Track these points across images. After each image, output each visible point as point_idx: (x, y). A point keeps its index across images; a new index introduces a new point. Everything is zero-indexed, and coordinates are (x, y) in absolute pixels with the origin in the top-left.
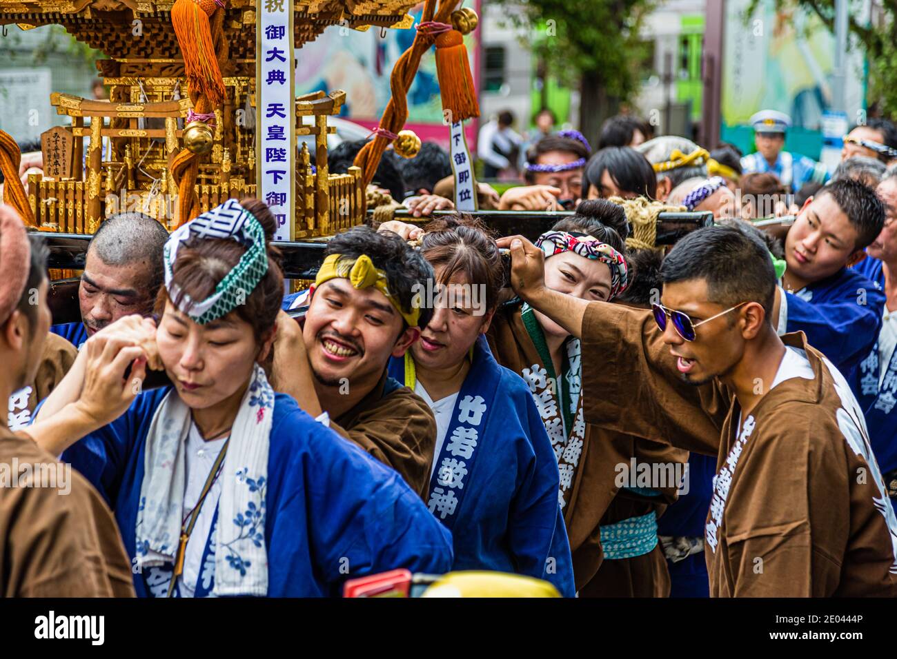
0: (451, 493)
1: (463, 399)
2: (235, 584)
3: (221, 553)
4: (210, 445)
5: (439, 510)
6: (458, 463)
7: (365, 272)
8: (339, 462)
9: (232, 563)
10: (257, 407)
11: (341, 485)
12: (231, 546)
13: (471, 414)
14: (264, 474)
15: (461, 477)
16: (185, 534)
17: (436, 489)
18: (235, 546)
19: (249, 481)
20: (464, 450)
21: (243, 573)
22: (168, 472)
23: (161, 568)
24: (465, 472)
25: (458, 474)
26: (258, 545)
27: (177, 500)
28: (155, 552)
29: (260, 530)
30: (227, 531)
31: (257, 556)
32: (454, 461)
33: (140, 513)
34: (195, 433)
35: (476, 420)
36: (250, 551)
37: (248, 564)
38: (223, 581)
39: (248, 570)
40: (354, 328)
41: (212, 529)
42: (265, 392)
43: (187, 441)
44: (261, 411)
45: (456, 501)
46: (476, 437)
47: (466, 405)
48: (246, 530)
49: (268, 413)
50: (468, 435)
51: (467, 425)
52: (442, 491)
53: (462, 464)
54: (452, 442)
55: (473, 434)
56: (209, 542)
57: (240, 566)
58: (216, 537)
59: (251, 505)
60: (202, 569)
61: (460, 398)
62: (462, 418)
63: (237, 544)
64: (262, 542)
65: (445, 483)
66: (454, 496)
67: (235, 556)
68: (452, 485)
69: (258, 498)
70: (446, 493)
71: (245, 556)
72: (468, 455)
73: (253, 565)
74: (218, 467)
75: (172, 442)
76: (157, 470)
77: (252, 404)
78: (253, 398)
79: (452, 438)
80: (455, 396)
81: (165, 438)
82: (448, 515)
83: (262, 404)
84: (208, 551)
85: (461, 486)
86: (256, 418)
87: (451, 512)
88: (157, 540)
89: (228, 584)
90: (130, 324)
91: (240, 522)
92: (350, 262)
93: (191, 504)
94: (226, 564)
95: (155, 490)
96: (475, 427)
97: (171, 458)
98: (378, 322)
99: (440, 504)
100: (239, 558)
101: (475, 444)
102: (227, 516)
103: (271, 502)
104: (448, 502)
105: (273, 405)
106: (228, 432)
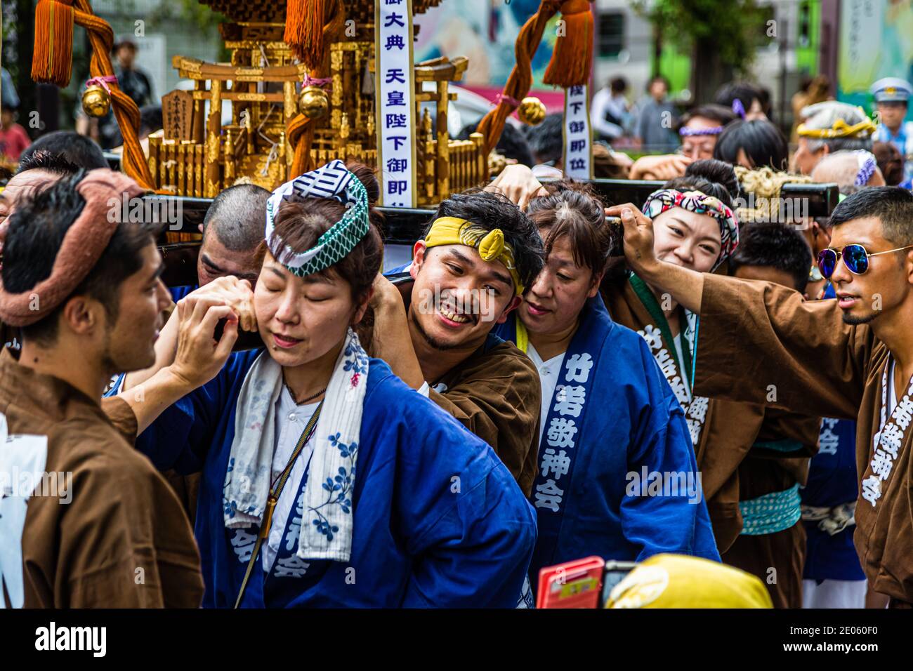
0: (563, 453)
1: (570, 358)
2: (321, 549)
3: (308, 517)
4: (302, 408)
5: (552, 470)
6: (567, 422)
8: (433, 434)
9: (319, 528)
10: (352, 372)
11: (435, 455)
12: (319, 510)
13: (578, 372)
14: (356, 440)
15: (571, 435)
16: (273, 497)
17: (547, 451)
18: (323, 511)
19: (341, 446)
20: (572, 409)
21: (330, 539)
22: (257, 433)
23: (247, 530)
24: (575, 430)
25: (568, 433)
26: (346, 511)
27: (266, 462)
28: (241, 513)
29: (348, 496)
30: (315, 495)
31: (343, 521)
32: (564, 420)
33: (228, 474)
34: (286, 396)
36: (339, 516)
37: (336, 529)
38: (309, 545)
39: (335, 536)
42: (359, 357)
43: (278, 403)
44: (355, 376)
45: (568, 461)
46: (584, 394)
47: (573, 364)
48: (335, 495)
49: (363, 379)
51: (574, 384)
52: (553, 451)
53: (571, 422)
54: (559, 402)
55: (581, 391)
56: (295, 504)
57: (328, 531)
58: (304, 500)
59: (342, 470)
60: (287, 530)
61: (567, 357)
62: (569, 377)
63: (325, 508)
64: (350, 508)
65: (555, 444)
66: (566, 456)
67: (323, 521)
68: (563, 445)
69: (348, 463)
70: (557, 453)
71: (332, 521)
72: (576, 413)
73: (341, 530)
74: (310, 431)
75: (263, 404)
76: (246, 431)
77: (346, 369)
78: (348, 362)
80: (562, 356)
81: (256, 399)
82: (562, 474)
83: (356, 369)
84: (294, 513)
85: (572, 445)
86: (350, 383)
87: (565, 472)
88: (244, 501)
89: (313, 548)
90: (224, 285)
91: (329, 487)
92: (477, 231)
93: (280, 467)
94: (313, 528)
95: (245, 452)
96: (583, 384)
97: (261, 419)
98: (498, 293)
99: (552, 465)
100: (326, 523)
101: (583, 401)
102: (316, 480)
103: (362, 468)
104: (561, 462)
105: (367, 371)
106: (320, 396)
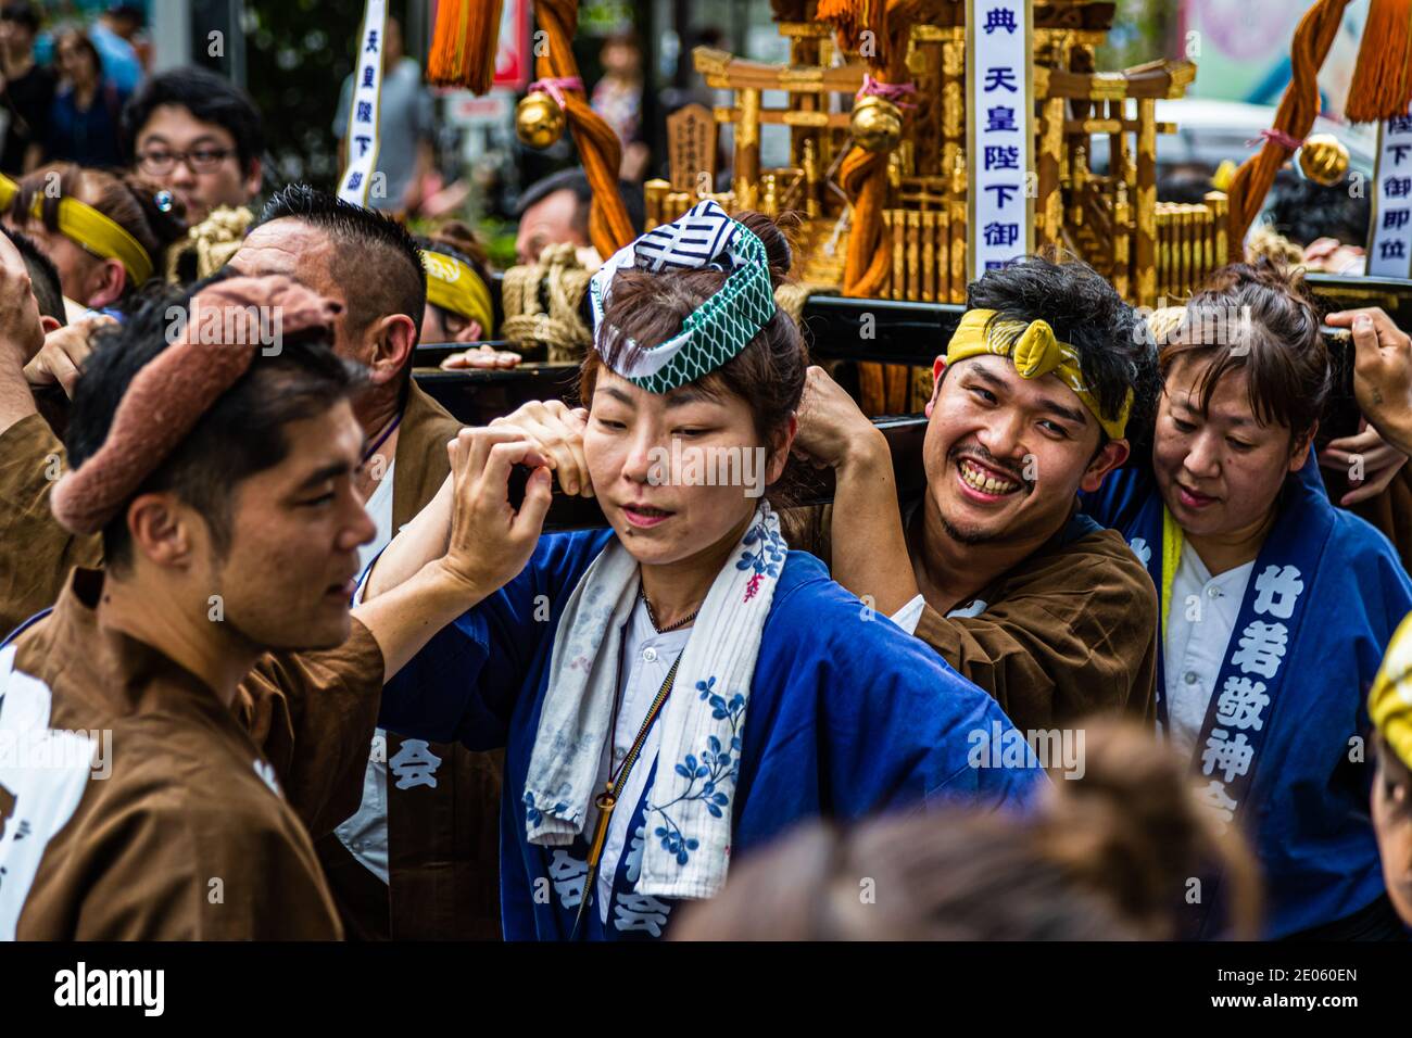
0: (1241, 738)
1: (1263, 571)
2: (667, 879)
3: (651, 820)
4: (666, 638)
5: (1221, 767)
6: (1252, 685)
7: (1043, 349)
9: (665, 841)
10: (751, 572)
12: (667, 811)
13: (1277, 598)
14: (746, 689)
15: (1258, 709)
17: (1215, 732)
18: (674, 812)
19: (715, 700)
20: (1263, 663)
21: (682, 861)
22: (579, 676)
24: (1266, 700)
25: (1253, 705)
26: (717, 814)
27: (594, 727)
28: (547, 816)
29: (725, 787)
30: (668, 786)
31: (711, 832)
32: (1246, 681)
34: (642, 617)
35: (1285, 610)
36: (701, 822)
37: (694, 845)
38: (652, 873)
39: (693, 856)
40: (1016, 445)
42: (768, 548)
44: (755, 579)
45: (1250, 751)
46: (1285, 640)
47: (1268, 583)
48: (699, 785)
49: (768, 585)
50: (1269, 636)
51: (1269, 619)
52: (1225, 734)
53: (1260, 686)
54: (1241, 649)
55: (1280, 633)
56: (641, 805)
57: (681, 849)
59: (715, 743)
60: (627, 849)
61: (1258, 570)
62: (1261, 606)
63: (678, 807)
64: (724, 810)
65: (1229, 722)
66: (1247, 744)
67: (672, 829)
68: (1243, 725)
69: (727, 731)
70: (1232, 738)
71: (688, 831)
72: (1270, 671)
73: (702, 846)
75: (594, 625)
76: (563, 673)
77: (741, 566)
78: (747, 556)
79: (1242, 642)
80: (1248, 567)
81: (584, 617)
82: (1237, 775)
83: (759, 567)
84: (640, 818)
85: (1258, 725)
86: (745, 592)
87: (1243, 771)
88: (551, 793)
89: (656, 877)
91: (688, 770)
92: (1014, 328)
94: (658, 842)
95: (555, 707)
96: (1284, 621)
97: (586, 653)
98: (1061, 434)
99: (1223, 758)
100: (677, 834)
101: (1283, 652)
102: (670, 758)
103: (753, 740)
104: (1237, 753)
105: (778, 572)
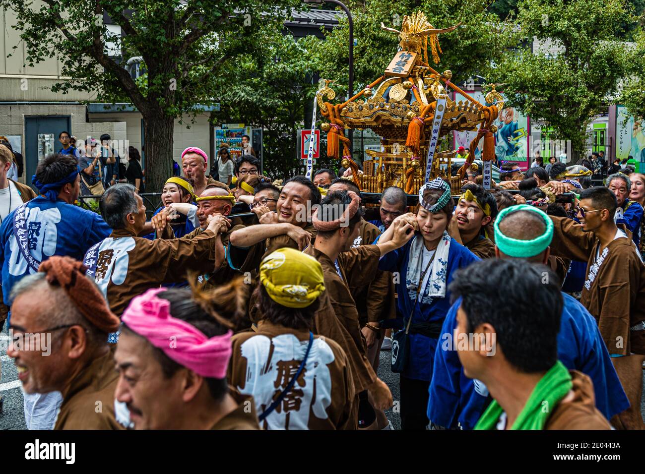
2: (436, 293)
3: (432, 283)
4: (430, 252)
9: (435, 287)
12: (435, 282)
14: (447, 261)
16: (421, 279)
19: (442, 262)
21: (438, 290)
22: (417, 259)
23: (414, 290)
26: (444, 282)
27: (419, 268)
28: (412, 284)
29: (444, 277)
30: (434, 277)
31: (442, 284)
33: (407, 272)
34: (425, 249)
37: (440, 287)
38: (432, 292)
39: (440, 289)
41: (430, 277)
42: (448, 237)
43: (423, 251)
44: (446, 242)
48: (440, 277)
49: (449, 243)
56: (428, 281)
57: (438, 288)
58: (431, 279)
59: (442, 269)
60: (426, 288)
63: (437, 281)
67: (436, 285)
69: (444, 267)
71: (439, 285)
73: (442, 287)
74: (433, 258)
75: (419, 251)
76: (414, 259)
77: (444, 240)
78: (444, 238)
81: (416, 249)
83: (447, 240)
84: (428, 283)
86: (445, 244)
88: (413, 280)
89: (434, 293)
90: (409, 215)
91: (438, 274)
93: (423, 270)
94: (433, 287)
95: (413, 265)
97: (418, 255)
102: (435, 272)
103: (449, 269)
105: (450, 240)
106: (436, 249)
